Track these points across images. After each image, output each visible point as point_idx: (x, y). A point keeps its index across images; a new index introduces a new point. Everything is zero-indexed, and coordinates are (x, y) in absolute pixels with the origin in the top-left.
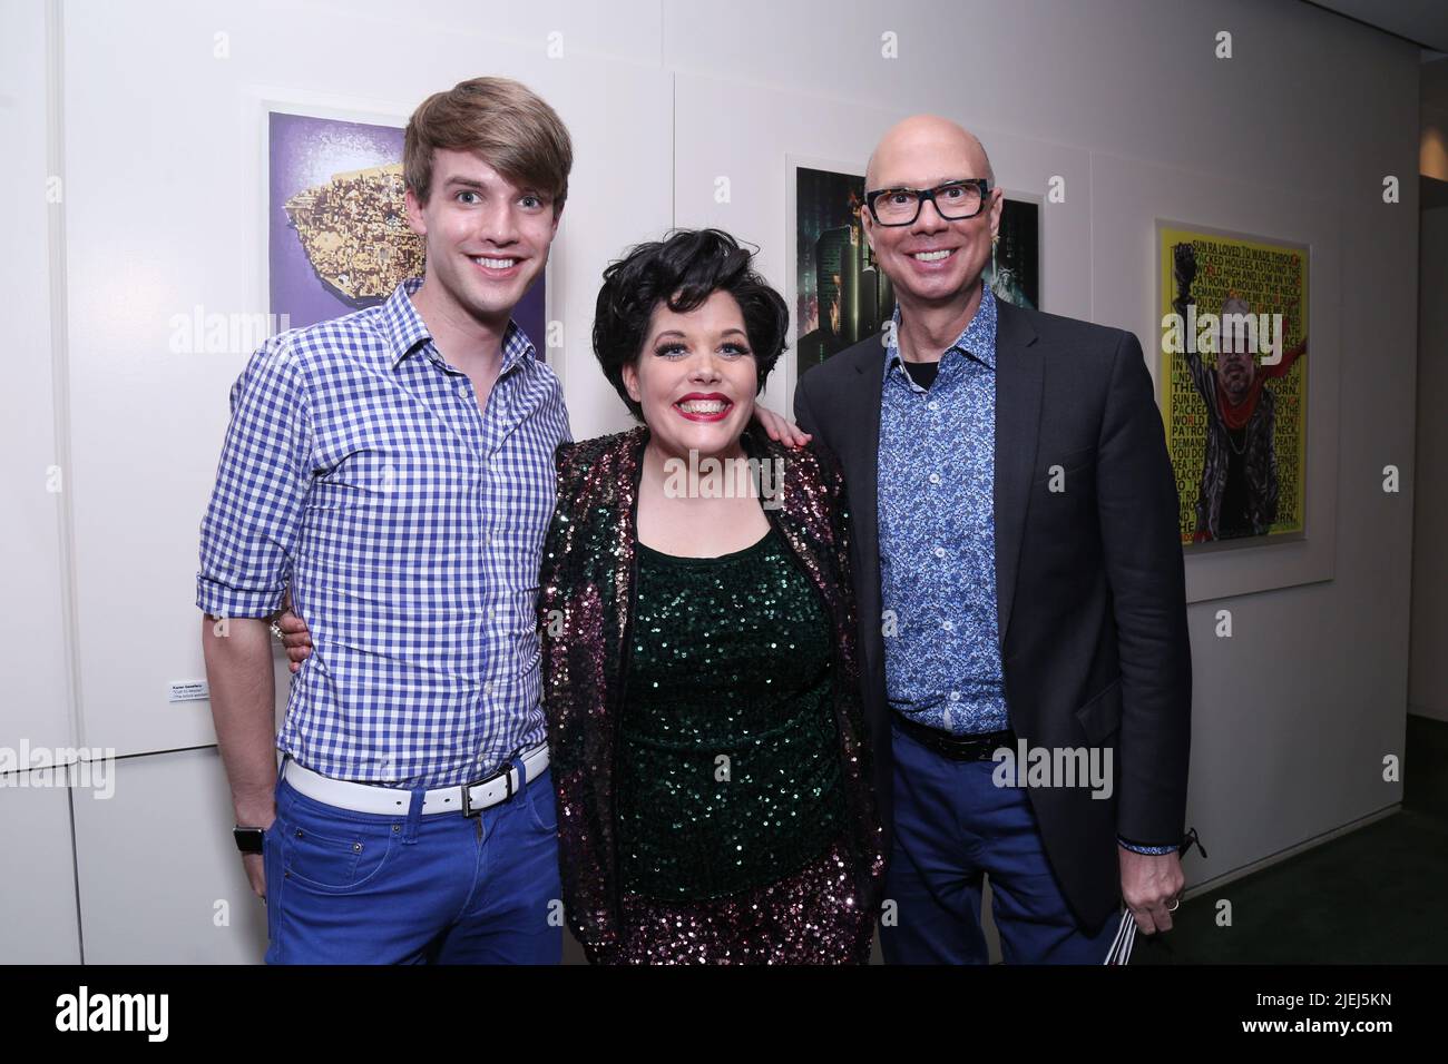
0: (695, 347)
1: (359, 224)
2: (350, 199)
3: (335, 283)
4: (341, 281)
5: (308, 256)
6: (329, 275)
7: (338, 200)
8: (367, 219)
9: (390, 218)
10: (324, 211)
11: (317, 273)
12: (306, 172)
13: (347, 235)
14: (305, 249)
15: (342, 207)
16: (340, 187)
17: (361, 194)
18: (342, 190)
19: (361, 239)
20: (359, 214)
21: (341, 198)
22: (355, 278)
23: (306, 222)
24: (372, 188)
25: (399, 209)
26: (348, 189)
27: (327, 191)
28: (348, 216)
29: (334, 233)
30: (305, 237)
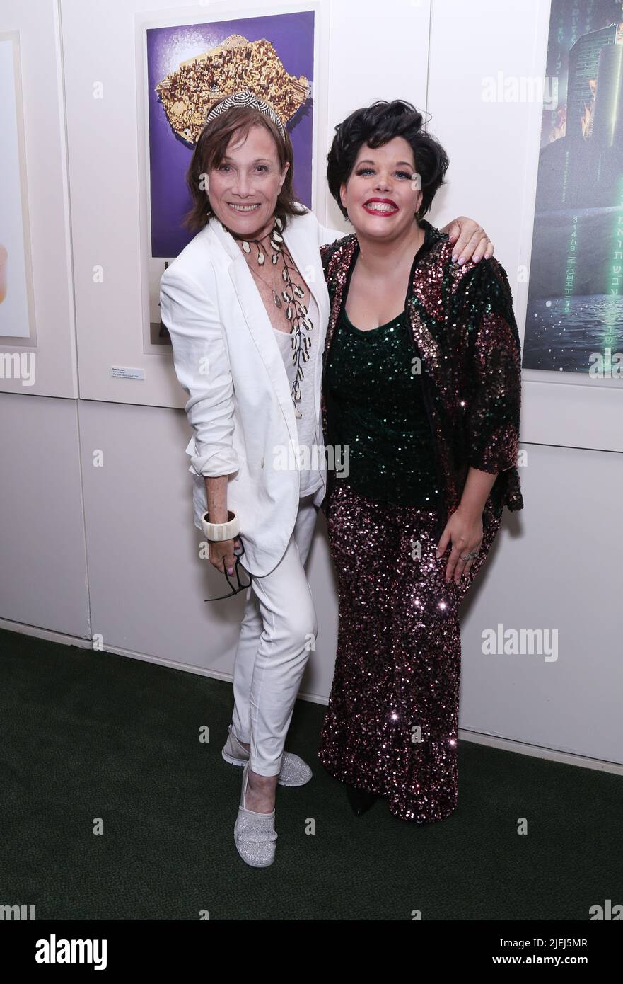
0: (379, 170)
1: (195, 94)
2: (190, 78)
3: (182, 134)
4: (186, 133)
5: (168, 119)
6: (180, 130)
7: (183, 80)
8: (199, 89)
9: (213, 86)
10: (176, 88)
11: (173, 130)
12: (166, 65)
13: (189, 102)
14: (167, 115)
15: (185, 84)
16: (184, 71)
17: (196, 73)
18: (185, 73)
19: (196, 104)
20: (194, 87)
21: (185, 78)
22: (193, 130)
23: (167, 98)
24: (202, 68)
25: (218, 80)
26: (188, 72)
27: (178, 75)
28: (189, 89)
29: (182, 102)
30: (167, 107)
